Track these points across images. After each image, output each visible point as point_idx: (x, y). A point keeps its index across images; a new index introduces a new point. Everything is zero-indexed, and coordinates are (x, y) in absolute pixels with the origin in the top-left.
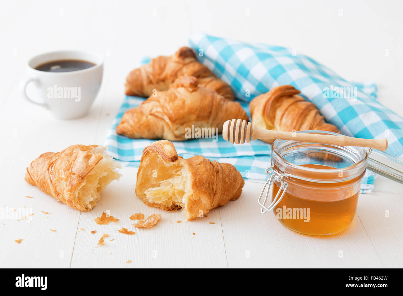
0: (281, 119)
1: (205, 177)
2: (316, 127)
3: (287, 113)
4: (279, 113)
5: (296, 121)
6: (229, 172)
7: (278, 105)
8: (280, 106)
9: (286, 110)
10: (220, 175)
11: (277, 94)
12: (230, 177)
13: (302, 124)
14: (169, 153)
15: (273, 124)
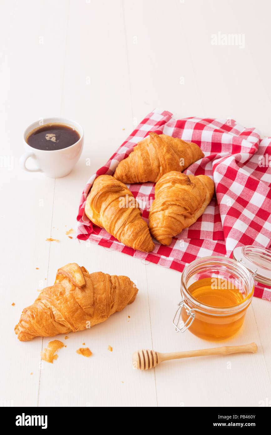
0: (104, 211)
1: (104, 297)
2: (128, 224)
3: (109, 207)
4: (104, 206)
5: (114, 215)
6: (125, 288)
7: (104, 198)
8: (105, 200)
9: (109, 204)
10: (117, 291)
11: (104, 190)
12: (125, 292)
13: (118, 219)
14: (79, 282)
15: (99, 213)
